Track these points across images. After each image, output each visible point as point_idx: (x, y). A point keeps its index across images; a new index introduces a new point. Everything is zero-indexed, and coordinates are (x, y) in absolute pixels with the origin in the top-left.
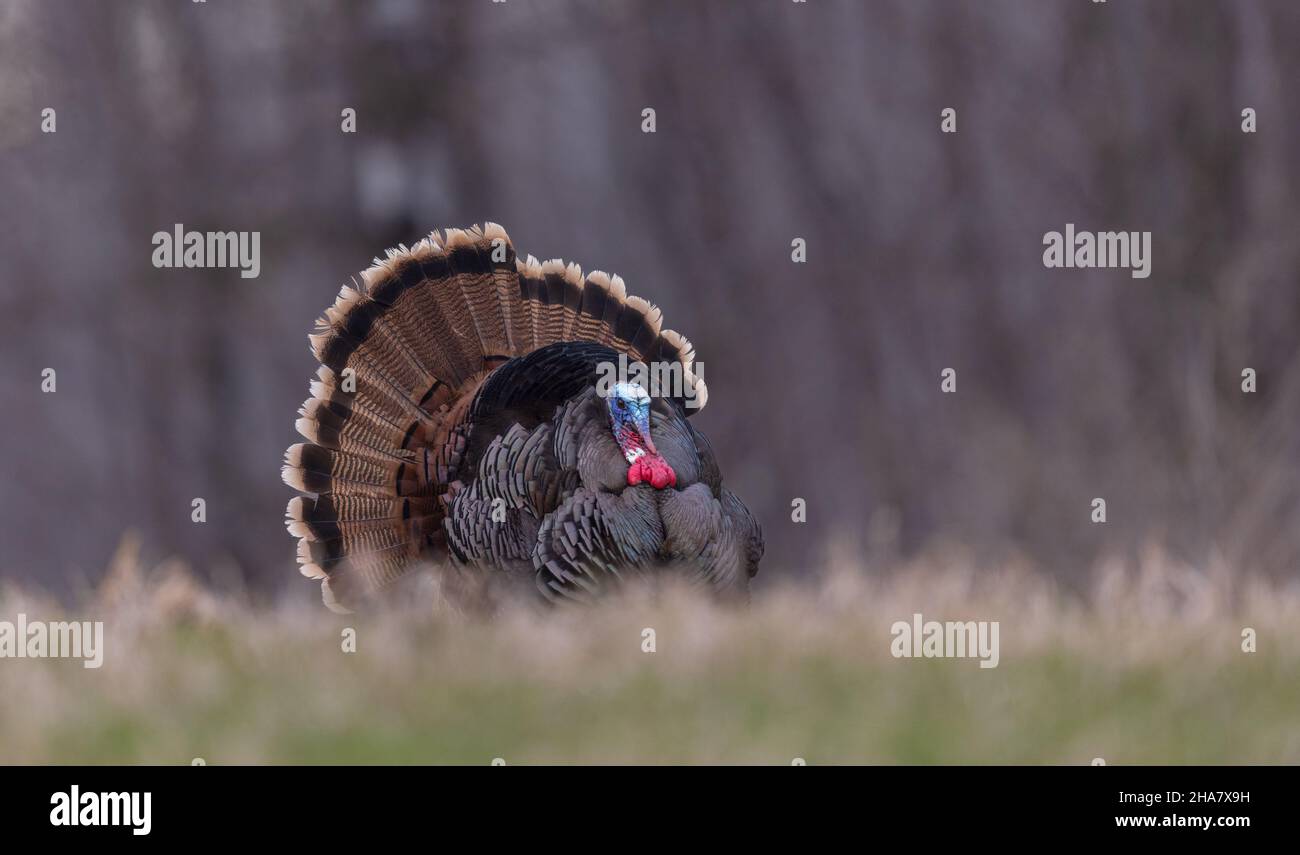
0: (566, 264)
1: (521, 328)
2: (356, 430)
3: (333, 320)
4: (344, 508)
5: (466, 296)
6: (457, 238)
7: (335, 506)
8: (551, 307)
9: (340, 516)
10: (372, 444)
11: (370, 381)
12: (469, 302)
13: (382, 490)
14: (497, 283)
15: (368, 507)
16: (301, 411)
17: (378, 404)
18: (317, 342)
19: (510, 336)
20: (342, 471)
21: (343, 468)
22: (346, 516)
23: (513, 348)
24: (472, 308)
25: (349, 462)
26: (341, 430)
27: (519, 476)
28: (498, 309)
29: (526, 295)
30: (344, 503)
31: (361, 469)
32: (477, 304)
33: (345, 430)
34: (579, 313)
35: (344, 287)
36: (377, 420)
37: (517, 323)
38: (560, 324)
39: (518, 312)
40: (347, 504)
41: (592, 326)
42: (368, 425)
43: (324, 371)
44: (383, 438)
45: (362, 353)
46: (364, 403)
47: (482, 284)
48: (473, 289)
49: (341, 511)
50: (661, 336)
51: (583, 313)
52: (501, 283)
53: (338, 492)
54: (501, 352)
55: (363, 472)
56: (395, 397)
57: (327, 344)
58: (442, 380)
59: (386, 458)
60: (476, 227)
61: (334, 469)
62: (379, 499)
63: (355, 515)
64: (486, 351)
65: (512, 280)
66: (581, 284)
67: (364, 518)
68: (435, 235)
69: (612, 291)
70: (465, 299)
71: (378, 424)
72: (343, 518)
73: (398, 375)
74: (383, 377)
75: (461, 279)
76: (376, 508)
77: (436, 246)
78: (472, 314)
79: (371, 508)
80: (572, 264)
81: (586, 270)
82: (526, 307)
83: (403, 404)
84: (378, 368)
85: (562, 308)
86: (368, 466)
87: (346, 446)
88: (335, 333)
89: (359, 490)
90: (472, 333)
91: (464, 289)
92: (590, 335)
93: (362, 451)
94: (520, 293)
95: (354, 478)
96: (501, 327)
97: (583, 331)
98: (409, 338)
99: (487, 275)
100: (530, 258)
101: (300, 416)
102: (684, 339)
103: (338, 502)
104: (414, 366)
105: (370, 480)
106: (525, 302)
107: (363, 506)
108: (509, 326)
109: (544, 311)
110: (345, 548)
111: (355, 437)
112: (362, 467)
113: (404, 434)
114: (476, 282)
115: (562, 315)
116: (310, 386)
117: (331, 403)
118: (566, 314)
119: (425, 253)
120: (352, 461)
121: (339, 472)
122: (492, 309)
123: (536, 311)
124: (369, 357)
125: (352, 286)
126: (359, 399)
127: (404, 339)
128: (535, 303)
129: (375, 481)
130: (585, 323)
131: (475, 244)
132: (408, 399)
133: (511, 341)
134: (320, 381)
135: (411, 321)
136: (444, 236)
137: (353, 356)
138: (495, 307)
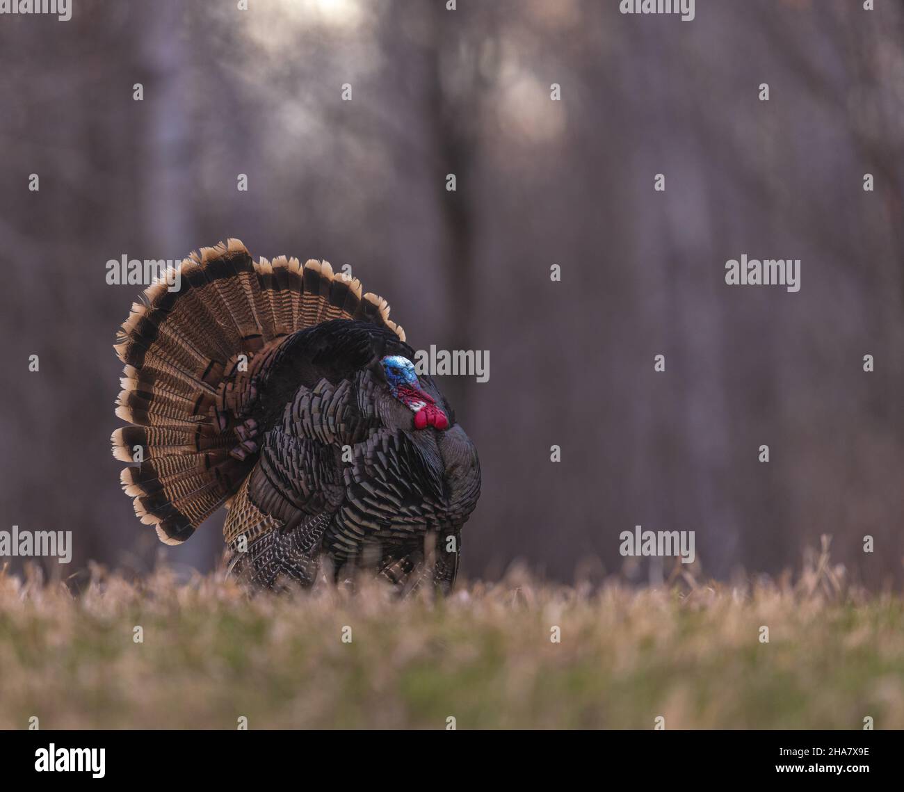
0: (288, 259)
1: (264, 312)
2: (159, 407)
3: (128, 330)
4: (161, 467)
5: (222, 296)
6: (208, 254)
7: (154, 468)
8: (282, 292)
9: (160, 474)
10: (172, 416)
11: (164, 370)
12: (225, 300)
13: (186, 448)
14: (242, 282)
15: (178, 462)
16: (117, 402)
17: (172, 386)
18: (120, 350)
19: (257, 320)
20: (155, 440)
21: (155, 437)
22: (164, 473)
23: (261, 327)
24: (227, 304)
25: (158, 433)
26: (148, 411)
27: (331, 419)
28: (245, 301)
29: (263, 288)
30: (160, 464)
31: (168, 436)
32: (231, 300)
33: (152, 409)
34: (302, 293)
35: (134, 304)
36: (173, 398)
37: (261, 309)
38: (289, 304)
39: (260, 301)
40: (162, 464)
41: (311, 301)
42: (167, 402)
43: (128, 369)
44: (180, 409)
45: (153, 350)
46: (162, 386)
47: (232, 285)
48: (226, 289)
49: (159, 470)
50: (364, 299)
51: (305, 293)
52: (244, 282)
53: (155, 456)
54: (253, 332)
55: (169, 438)
56: (183, 378)
57: (127, 349)
58: (215, 359)
59: (184, 424)
60: (221, 244)
61: (149, 441)
62: (185, 455)
63: (170, 471)
64: (242, 333)
65: (253, 278)
66: (300, 272)
67: (177, 471)
68: (193, 255)
69: (323, 272)
70: (221, 299)
71: (174, 400)
72: (162, 475)
73: (182, 362)
74: (172, 365)
75: (216, 284)
76: (183, 462)
77: (194, 263)
78: (228, 308)
79: (180, 463)
80: (292, 258)
81: (302, 261)
82: (265, 296)
83: (190, 382)
84: (167, 360)
85: (289, 292)
86: (172, 433)
87: (155, 421)
88: (132, 340)
89: (170, 452)
90: (230, 322)
91: (219, 291)
92: (312, 308)
93: (166, 422)
94: (259, 287)
95: (164, 444)
96: (250, 314)
97: (307, 306)
98: (187, 333)
99: (233, 278)
100: (262, 259)
101: (118, 406)
102: (381, 298)
103: (156, 464)
104: (193, 354)
105: (177, 442)
106: (263, 292)
107: (174, 463)
108: (255, 312)
109: (278, 297)
110: (168, 497)
111: (160, 413)
112: (168, 433)
113: (194, 404)
114: (227, 284)
115: (290, 297)
116: (120, 382)
117: (137, 391)
118: (293, 296)
119: (187, 269)
120: (160, 432)
121: (153, 441)
122: (241, 302)
123: (272, 297)
124: (159, 353)
125: (139, 302)
126: (158, 385)
127: (183, 335)
128: (270, 292)
129: (179, 443)
130: (308, 299)
131: (222, 256)
132: (191, 378)
133: (258, 323)
134: (127, 377)
135: (186, 320)
136: (199, 254)
137: (148, 354)
138: (243, 300)
